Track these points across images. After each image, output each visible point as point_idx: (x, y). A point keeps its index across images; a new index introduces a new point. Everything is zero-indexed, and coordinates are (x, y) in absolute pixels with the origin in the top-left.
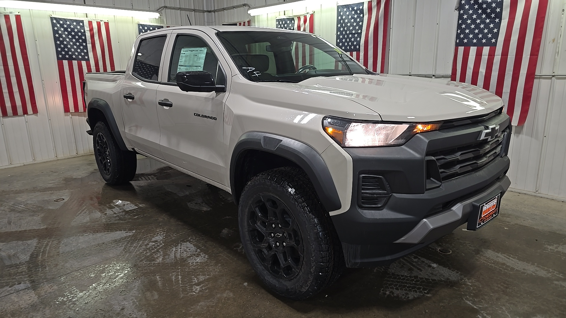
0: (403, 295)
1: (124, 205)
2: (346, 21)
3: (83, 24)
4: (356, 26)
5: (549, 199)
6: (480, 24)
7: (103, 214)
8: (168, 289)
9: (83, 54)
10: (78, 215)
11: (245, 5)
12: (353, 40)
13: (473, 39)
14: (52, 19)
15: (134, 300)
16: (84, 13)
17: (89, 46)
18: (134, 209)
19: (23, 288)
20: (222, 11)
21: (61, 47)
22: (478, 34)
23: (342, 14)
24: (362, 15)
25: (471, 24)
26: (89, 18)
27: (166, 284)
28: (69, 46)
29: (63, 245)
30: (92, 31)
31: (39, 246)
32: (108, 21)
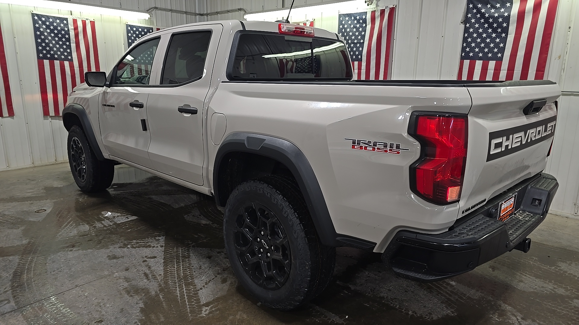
0: (427, 315)
1: (114, 217)
2: (348, 30)
3: (67, 22)
4: (358, 36)
5: (553, 214)
6: (486, 38)
7: (92, 227)
8: (174, 310)
9: (66, 54)
10: (64, 228)
11: (241, 9)
12: (355, 49)
13: (478, 53)
14: (33, 15)
15: (138, 323)
16: (68, 11)
17: (73, 46)
18: (126, 222)
19: (9, 310)
20: (215, 14)
21: (42, 46)
22: (484, 48)
23: (343, 22)
24: (364, 25)
25: (477, 38)
26: (74, 16)
27: (172, 305)
28: (51, 45)
29: (50, 262)
30: (76, 30)
31: (23, 263)
32: (94, 20)
